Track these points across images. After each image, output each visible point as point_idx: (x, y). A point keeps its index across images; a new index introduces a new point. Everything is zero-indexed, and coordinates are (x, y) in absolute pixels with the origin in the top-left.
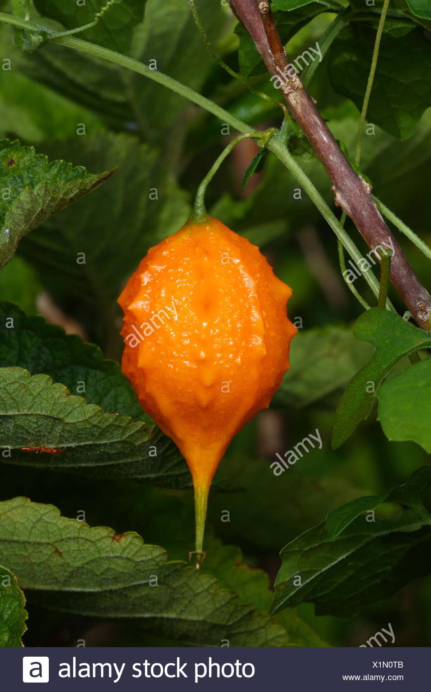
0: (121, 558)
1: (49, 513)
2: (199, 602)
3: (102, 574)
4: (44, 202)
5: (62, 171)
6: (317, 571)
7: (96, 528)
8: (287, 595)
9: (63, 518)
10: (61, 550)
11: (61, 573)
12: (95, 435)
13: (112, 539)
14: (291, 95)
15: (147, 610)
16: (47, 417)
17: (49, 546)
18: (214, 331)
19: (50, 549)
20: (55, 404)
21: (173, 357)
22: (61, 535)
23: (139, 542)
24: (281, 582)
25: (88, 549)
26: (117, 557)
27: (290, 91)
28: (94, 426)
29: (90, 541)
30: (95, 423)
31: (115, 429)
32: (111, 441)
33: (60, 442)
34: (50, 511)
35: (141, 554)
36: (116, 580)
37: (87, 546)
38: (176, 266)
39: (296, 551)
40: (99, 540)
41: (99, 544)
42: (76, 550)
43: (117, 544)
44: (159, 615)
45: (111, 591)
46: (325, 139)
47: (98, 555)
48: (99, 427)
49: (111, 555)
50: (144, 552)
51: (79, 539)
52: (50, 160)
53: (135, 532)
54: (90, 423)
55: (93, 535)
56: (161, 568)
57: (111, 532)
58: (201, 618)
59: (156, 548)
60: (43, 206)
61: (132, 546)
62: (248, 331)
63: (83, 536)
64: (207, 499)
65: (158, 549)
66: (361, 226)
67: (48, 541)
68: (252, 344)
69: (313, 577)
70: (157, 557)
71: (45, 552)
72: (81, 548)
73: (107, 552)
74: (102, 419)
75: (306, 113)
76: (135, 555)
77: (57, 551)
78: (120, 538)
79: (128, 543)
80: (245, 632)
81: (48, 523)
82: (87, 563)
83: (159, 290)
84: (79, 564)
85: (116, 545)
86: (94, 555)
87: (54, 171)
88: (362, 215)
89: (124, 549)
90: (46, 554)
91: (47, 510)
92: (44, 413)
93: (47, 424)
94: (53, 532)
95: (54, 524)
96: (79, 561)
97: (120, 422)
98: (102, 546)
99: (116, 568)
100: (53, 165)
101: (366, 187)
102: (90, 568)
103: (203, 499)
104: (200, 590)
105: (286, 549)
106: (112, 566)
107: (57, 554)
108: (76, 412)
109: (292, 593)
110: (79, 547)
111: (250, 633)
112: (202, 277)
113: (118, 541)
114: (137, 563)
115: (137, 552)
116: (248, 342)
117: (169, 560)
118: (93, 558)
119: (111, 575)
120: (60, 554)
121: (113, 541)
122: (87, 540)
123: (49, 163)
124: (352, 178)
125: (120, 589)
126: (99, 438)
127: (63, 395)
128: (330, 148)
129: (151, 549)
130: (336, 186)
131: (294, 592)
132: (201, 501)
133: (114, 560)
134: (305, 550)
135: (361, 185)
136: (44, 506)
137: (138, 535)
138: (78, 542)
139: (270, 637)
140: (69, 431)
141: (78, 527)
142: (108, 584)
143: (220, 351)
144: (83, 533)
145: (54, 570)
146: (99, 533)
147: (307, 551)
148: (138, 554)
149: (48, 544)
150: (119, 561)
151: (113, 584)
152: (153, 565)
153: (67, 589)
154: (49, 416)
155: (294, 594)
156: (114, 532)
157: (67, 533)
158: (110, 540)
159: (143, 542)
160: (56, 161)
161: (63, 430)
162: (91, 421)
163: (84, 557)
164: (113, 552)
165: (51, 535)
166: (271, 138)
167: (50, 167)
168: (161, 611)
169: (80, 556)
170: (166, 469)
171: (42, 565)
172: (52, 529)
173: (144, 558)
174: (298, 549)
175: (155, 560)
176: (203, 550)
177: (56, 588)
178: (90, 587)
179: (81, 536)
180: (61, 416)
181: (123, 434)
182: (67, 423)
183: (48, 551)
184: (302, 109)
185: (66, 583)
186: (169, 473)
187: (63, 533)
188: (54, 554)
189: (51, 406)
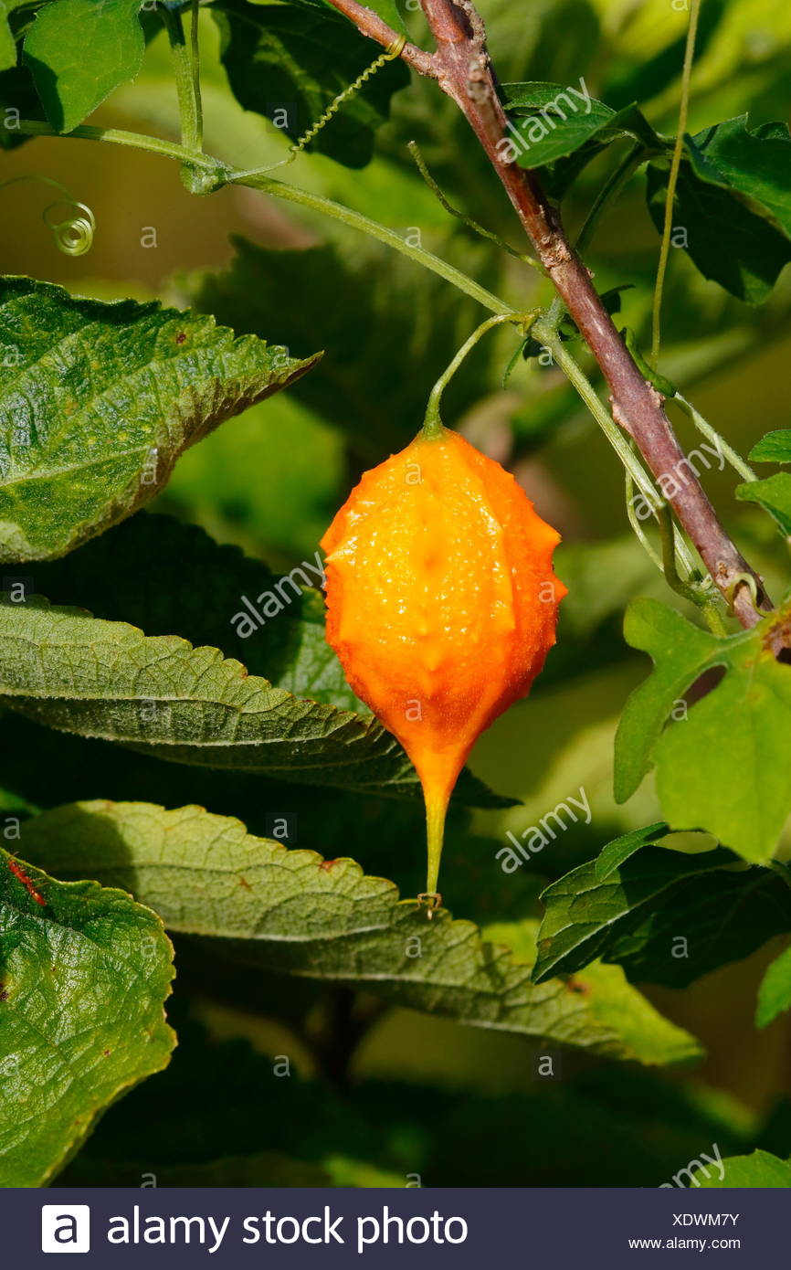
0: (331, 894)
1: (231, 828)
2: (454, 958)
3: (309, 916)
4: (214, 404)
5: (253, 352)
6: (599, 923)
7: (295, 851)
8: (557, 956)
9: (250, 836)
10: (249, 882)
11: (252, 914)
12: (285, 730)
13: (318, 868)
14: (554, 269)
15: (378, 969)
16: (217, 705)
17: (233, 876)
18: (440, 597)
19: (234, 880)
20: (227, 687)
21: (385, 629)
22: (248, 860)
23: (356, 873)
24: (546, 937)
25: (286, 882)
26: (327, 894)
27: (552, 264)
28: (282, 719)
29: (289, 870)
30: (284, 714)
31: (314, 723)
32: (308, 739)
33: (237, 739)
34: (232, 827)
35: (361, 889)
36: (328, 925)
37: (284, 878)
38: (394, 503)
39: (564, 896)
40: (299, 869)
41: (301, 874)
42: (269, 882)
43: (327, 875)
44: (397, 977)
45: (323, 942)
46: (600, 330)
47: (300, 890)
48: (289, 721)
49: (319, 890)
50: (364, 887)
51: (274, 867)
52: (237, 335)
53: (351, 859)
54: (277, 714)
55: (292, 861)
56: (392, 910)
57: (317, 859)
58: (459, 982)
59: (382, 882)
60: (214, 411)
61: (347, 878)
62: (489, 595)
63: (279, 862)
64: (443, 821)
65: (385, 884)
66: (645, 453)
67: (230, 868)
68: (493, 613)
69: (594, 932)
70: (383, 894)
71: (227, 884)
72: (276, 880)
73: (312, 886)
74: (293, 709)
75: (575, 294)
76: (352, 890)
77: (243, 883)
78: (330, 867)
79: (341, 874)
80: (526, 1005)
81: (230, 843)
82: (286, 901)
83: (369, 537)
84: (274, 902)
85: (325, 876)
86: (294, 889)
87: (243, 350)
88: (647, 438)
89: (336, 883)
90: (229, 887)
91: (229, 825)
92: (212, 699)
93: (218, 714)
94: (236, 857)
95: (238, 845)
96: (275, 897)
97: (319, 714)
98: (305, 877)
99: (327, 909)
100: (242, 341)
101: (655, 399)
102: (291, 907)
103: (438, 821)
104: (454, 942)
105: (548, 892)
106: (322, 906)
107: (244, 887)
108: (257, 698)
109: (566, 953)
110: (274, 878)
111: (535, 1005)
112: (424, 523)
113: (328, 871)
114: (356, 903)
115: (354, 887)
116: (489, 610)
117: (402, 898)
118: (293, 894)
119: (321, 919)
120: (248, 887)
121: (320, 871)
122: (284, 868)
123: (235, 338)
124: (636, 386)
125: (335, 939)
126: (291, 734)
127: (239, 675)
128: (606, 342)
129: (374, 883)
130: (615, 396)
131: (568, 952)
132: (435, 823)
133: (323, 897)
134: (578, 894)
135: (648, 395)
136: (224, 819)
137: (355, 863)
138: (272, 871)
139: (565, 1012)
140: (248, 725)
141: (271, 850)
142: (319, 931)
143: (449, 624)
144: (279, 859)
145: (242, 909)
146: (301, 859)
147: (580, 895)
148: (357, 890)
149: (230, 873)
150: (331, 899)
151: (324, 931)
152: (379, 906)
153: (262, 936)
154: (220, 704)
155: (568, 955)
156: (321, 858)
157: (256, 859)
158: (317, 869)
159: (362, 873)
160: (246, 336)
161: (240, 723)
162: (277, 711)
163: (281, 892)
164: (321, 886)
165: (234, 860)
166: (536, 321)
167: (236, 345)
168: (400, 971)
169: (276, 890)
170: (399, 775)
171: (225, 903)
172: (235, 851)
173: (365, 896)
174: (566, 893)
175: (380, 899)
176: (437, 892)
177: (246, 934)
178: (293, 934)
179: (275, 863)
180: (236, 704)
181: (326, 729)
182: (245, 714)
183: (231, 883)
184: (570, 289)
185: (258, 928)
186: (403, 781)
187: (251, 858)
188: (239, 888)
189: (222, 690)
